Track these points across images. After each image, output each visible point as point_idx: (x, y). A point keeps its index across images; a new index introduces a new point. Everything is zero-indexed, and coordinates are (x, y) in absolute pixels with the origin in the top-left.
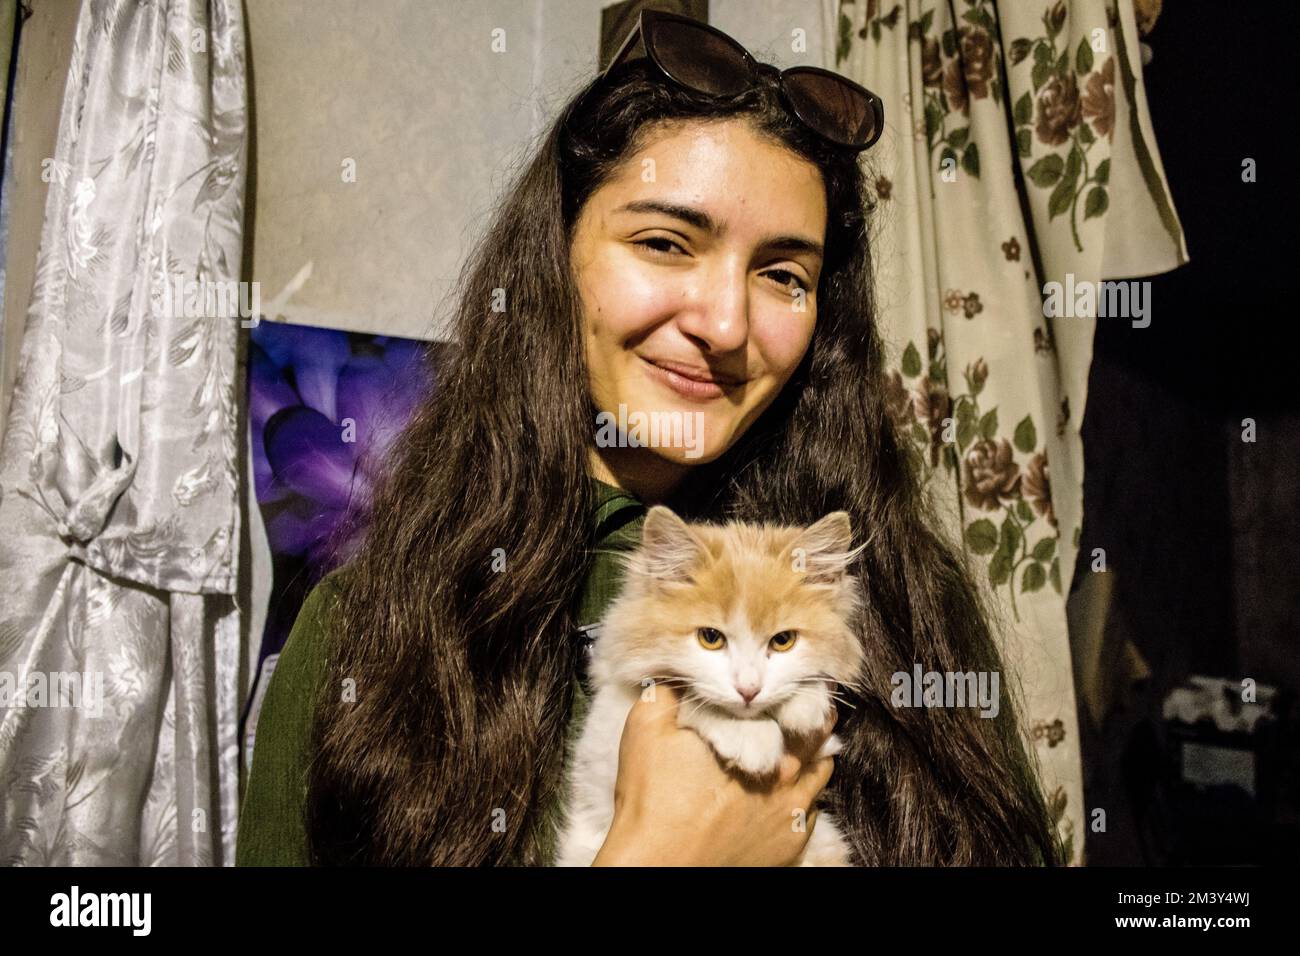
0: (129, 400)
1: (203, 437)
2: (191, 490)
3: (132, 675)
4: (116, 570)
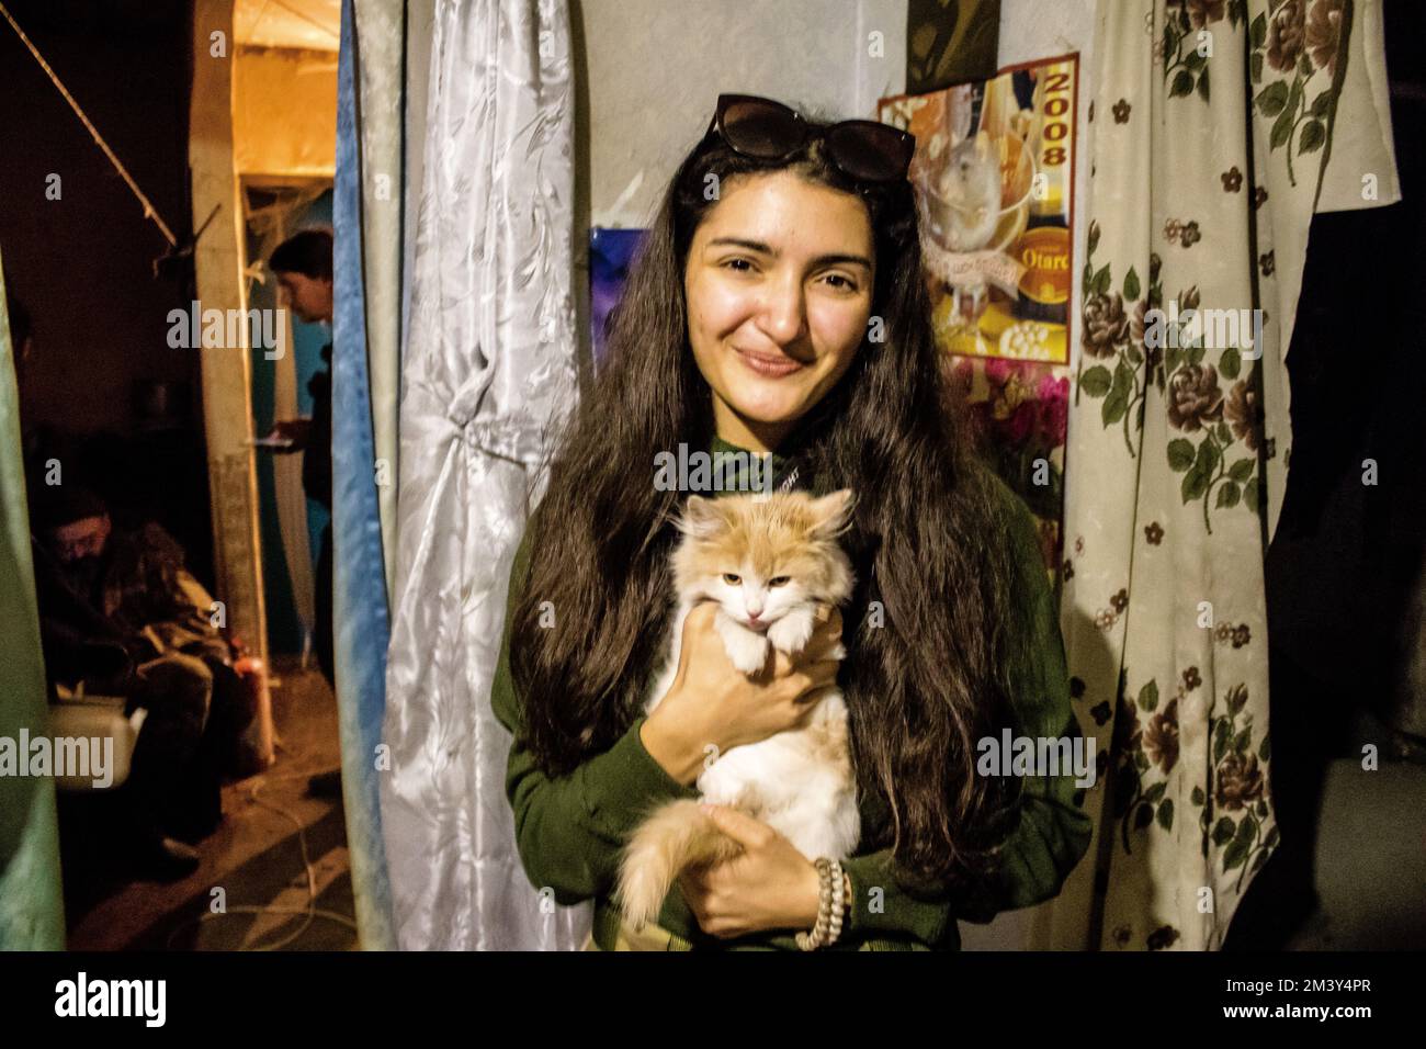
0: (487, 318)
1: (543, 345)
2: (536, 385)
3: (501, 523)
4: (486, 445)
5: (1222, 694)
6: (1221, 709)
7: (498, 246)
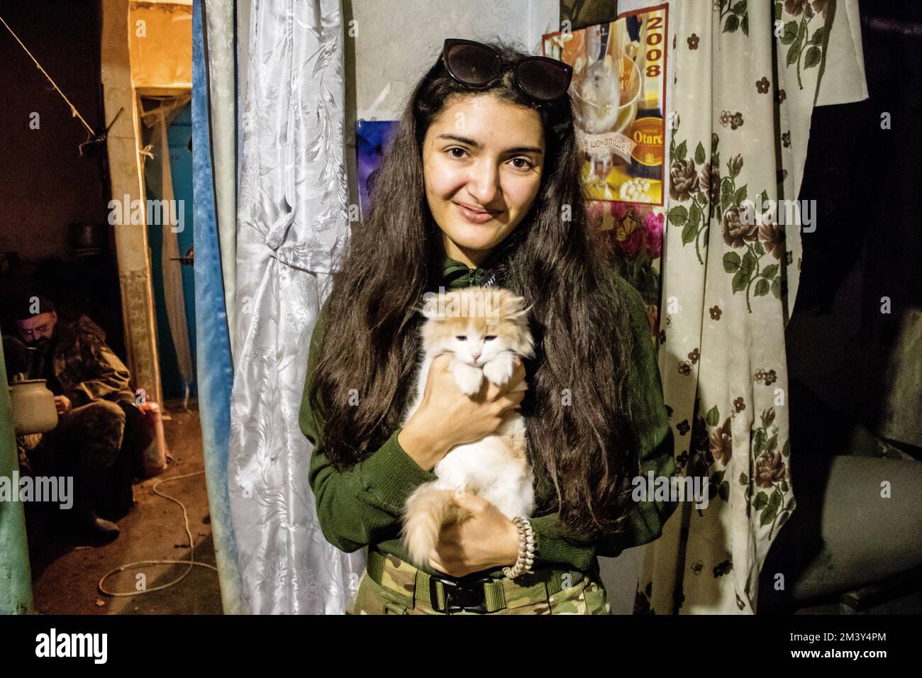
0: (289, 180)
1: (327, 195)
2: (322, 222)
3: (301, 311)
4: (290, 262)
5: (758, 414)
6: (759, 424)
7: (295, 134)
